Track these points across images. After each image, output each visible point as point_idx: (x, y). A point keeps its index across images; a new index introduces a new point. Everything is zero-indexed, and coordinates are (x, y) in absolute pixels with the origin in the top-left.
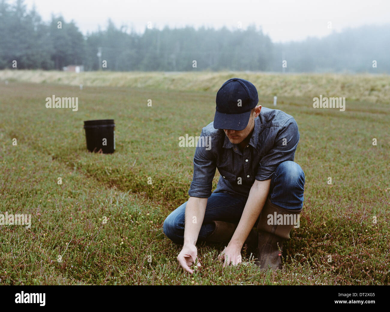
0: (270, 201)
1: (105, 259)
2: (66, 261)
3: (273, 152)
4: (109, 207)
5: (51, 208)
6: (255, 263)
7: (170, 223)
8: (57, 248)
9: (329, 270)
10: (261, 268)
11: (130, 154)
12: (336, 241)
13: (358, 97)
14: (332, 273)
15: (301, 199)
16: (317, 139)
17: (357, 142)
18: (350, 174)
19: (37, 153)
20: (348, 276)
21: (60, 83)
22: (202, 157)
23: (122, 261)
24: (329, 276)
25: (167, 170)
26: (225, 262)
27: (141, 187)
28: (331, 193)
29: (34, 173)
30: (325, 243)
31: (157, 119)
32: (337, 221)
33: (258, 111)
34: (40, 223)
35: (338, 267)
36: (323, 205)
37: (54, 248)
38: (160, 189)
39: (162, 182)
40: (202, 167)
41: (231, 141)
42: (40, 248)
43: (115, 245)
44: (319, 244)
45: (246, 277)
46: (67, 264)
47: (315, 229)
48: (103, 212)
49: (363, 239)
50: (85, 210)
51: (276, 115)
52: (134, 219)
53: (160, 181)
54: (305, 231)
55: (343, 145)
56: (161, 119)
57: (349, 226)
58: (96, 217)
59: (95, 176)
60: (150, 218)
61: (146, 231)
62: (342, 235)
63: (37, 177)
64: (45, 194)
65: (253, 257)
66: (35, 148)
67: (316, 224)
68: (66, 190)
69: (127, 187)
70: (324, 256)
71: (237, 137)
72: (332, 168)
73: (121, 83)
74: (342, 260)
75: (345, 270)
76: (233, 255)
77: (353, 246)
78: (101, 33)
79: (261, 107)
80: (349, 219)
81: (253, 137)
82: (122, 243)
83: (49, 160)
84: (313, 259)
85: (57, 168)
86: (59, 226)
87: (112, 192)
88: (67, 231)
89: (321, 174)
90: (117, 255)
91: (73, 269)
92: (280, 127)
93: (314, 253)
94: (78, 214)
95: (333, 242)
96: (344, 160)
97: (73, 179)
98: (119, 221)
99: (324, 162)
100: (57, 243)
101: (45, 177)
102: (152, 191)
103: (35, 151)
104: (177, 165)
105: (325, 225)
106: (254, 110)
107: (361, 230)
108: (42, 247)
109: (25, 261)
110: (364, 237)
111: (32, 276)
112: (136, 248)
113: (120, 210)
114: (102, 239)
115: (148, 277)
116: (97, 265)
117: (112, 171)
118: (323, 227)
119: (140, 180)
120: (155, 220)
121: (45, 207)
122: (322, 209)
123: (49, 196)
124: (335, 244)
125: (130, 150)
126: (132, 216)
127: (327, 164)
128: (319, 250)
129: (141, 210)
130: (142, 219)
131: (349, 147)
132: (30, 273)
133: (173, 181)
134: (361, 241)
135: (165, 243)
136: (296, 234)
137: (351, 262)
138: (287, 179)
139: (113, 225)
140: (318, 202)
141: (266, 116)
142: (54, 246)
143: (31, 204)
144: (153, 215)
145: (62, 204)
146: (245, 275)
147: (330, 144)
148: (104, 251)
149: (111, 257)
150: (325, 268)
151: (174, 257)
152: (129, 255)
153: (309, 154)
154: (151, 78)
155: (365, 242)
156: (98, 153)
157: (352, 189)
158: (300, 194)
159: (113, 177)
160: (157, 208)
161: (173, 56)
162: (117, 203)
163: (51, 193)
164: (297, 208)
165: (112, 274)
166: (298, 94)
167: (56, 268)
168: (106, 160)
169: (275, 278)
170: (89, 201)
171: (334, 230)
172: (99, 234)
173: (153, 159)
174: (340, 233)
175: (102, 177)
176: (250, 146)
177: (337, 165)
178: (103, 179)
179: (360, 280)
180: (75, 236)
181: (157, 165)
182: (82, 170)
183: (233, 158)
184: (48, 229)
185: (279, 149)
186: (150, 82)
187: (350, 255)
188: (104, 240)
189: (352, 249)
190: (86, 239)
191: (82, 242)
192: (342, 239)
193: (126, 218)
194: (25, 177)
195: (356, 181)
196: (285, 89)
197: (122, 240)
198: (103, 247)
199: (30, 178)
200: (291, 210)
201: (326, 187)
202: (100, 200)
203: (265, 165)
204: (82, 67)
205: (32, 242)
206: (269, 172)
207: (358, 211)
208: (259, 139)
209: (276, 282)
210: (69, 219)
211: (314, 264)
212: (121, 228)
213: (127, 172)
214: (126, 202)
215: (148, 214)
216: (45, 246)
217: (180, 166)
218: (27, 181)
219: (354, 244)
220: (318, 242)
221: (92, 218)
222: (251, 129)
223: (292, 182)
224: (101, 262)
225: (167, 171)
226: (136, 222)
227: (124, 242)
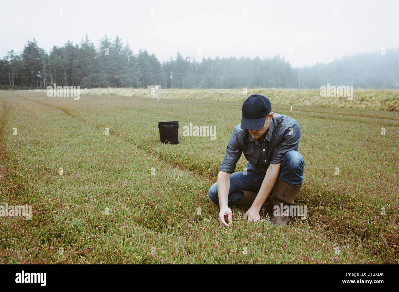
0: (280, 178)
1: (168, 215)
2: (142, 216)
3: (282, 144)
4: (172, 180)
5: (135, 180)
6: (270, 220)
7: (213, 191)
8: (136, 207)
9: (322, 227)
10: (274, 224)
11: (189, 144)
12: (328, 207)
13: (352, 105)
14: (324, 229)
15: (301, 177)
16: (319, 135)
17: (348, 137)
18: (341, 160)
19: (127, 143)
20: (336, 232)
21: (145, 96)
22: (233, 146)
23: (180, 217)
24: (321, 231)
25: (213, 155)
26: (249, 220)
27: (195, 167)
28: (326, 173)
29: (124, 157)
30: (320, 208)
31: (209, 121)
32: (329, 193)
33: (271, 116)
34: (126, 191)
35: (329, 225)
36: (320, 181)
37: (135, 208)
38: (208, 168)
39: (209, 164)
40: (232, 153)
41: (253, 136)
42: (125, 207)
43: (175, 206)
44: (316, 208)
45: (263, 229)
46: (143, 218)
47: (313, 198)
48: (168, 183)
49: (348, 206)
50: (157, 182)
51: (284, 119)
52: (189, 189)
53: (208, 163)
54: (306, 199)
55: (338, 139)
56: (212, 121)
57: (337, 196)
58: (163, 187)
59: (165, 159)
60: (200, 188)
61: (196, 197)
62: (332, 203)
63: (126, 160)
64: (131, 171)
65: (269, 216)
66: (126, 141)
67: (314, 195)
68: (145, 169)
69: (186, 167)
70: (319, 217)
71: (257, 134)
72: (328, 155)
73: (186, 97)
74: (332, 220)
75: (334, 228)
76: (254, 215)
77: (340, 210)
78: (172, 62)
79: (273, 114)
80: (337, 192)
81: (268, 134)
82: (180, 205)
83: (135, 149)
84: (311, 219)
85: (140, 154)
86: (139, 193)
87: (176, 170)
88: (144, 196)
89: (320, 159)
90: (176, 213)
91: (147, 222)
92: (286, 128)
93: (312, 215)
94: (151, 185)
95: (326, 208)
96: (338, 150)
97: (150, 162)
98: (179, 190)
99: (323, 151)
100: (137, 204)
101: (131, 160)
102: (202, 170)
103: (126, 142)
104: (220, 152)
105: (321, 195)
106: (268, 116)
107: (346, 199)
108: (127, 207)
109: (115, 216)
110: (348, 204)
111: (118, 226)
112: (189, 209)
113: (180, 183)
114: (166, 202)
115: (196, 228)
116: (163, 219)
117: (176, 156)
118: (319, 196)
119: (195, 163)
120: (203, 189)
121: (130, 180)
122: (319, 184)
123: (134, 173)
124: (327, 209)
125: (189, 142)
126: (188, 186)
127: (325, 153)
128: (316, 213)
129: (194, 183)
130: (195, 189)
131: (342, 141)
132: (118, 224)
133: (216, 163)
134: (346, 207)
135: (209, 205)
136: (299, 201)
137: (338, 222)
138: (291, 163)
139: (175, 193)
140: (317, 179)
141: (277, 120)
142: (134, 206)
143: (121, 178)
144: (202, 186)
145: (142, 178)
146: (262, 228)
147: (328, 139)
148: (168, 210)
149: (172, 214)
150: (319, 225)
151: (214, 215)
152: (185, 213)
153: (312, 146)
154: (206, 93)
155: (349, 208)
156: (168, 144)
157: (342, 170)
158: (301, 173)
159: (177, 160)
160: (206, 181)
161: (222, 78)
162: (178, 177)
163: (135, 171)
164: (298, 183)
165: (173, 226)
166: (308, 103)
167: (135, 221)
168: (172, 148)
169: (283, 231)
170: (160, 176)
171: (327, 199)
172: (165, 198)
173: (204, 148)
174: (331, 201)
175: (169, 160)
176: (266, 140)
177: (332, 154)
178: (170, 162)
179: (345, 235)
180: (149, 200)
181: (207, 152)
182: (156, 155)
183: (255, 148)
184: (131, 195)
185: (286, 143)
186: (206, 96)
187: (337, 217)
188: (168, 202)
189: (339, 213)
190: (156, 202)
191: (153, 204)
192: (332, 206)
193: (184, 188)
194: (118, 160)
195: (345, 165)
196: (299, 100)
197: (180, 203)
198: (167, 207)
199: (122, 161)
200: (294, 184)
201: (323, 169)
202: (167, 176)
203: (277, 153)
204: (160, 86)
205: (120, 204)
206: (279, 158)
207: (345, 186)
208: (273, 135)
209: (284, 233)
210: (146, 188)
211: (312, 222)
212: (180, 195)
213: (186, 157)
214: (184, 177)
215: (199, 185)
216: (129, 206)
217: (222, 153)
218: (119, 162)
219: (341, 209)
220: (315, 207)
221: (161, 187)
222: (267, 128)
223: (295, 165)
224: (165, 217)
225: (213, 157)
226: (191, 191)
227: (181, 204)
